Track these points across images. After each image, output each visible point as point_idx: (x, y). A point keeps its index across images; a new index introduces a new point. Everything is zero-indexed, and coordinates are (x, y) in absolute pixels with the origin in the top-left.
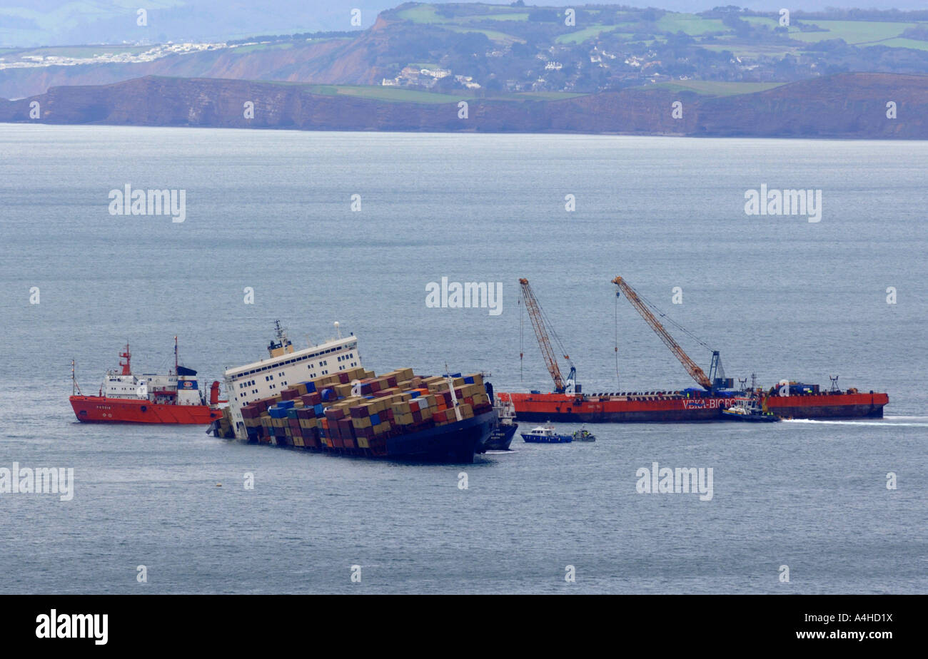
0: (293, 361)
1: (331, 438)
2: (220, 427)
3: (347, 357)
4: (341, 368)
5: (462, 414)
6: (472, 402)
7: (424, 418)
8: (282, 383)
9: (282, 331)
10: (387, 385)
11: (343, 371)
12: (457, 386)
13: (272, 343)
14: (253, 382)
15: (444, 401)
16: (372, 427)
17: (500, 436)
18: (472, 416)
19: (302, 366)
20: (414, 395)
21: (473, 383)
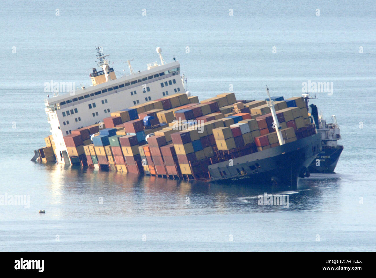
0: (116, 88)
1: (154, 166)
2: (43, 157)
3: (170, 82)
4: (164, 94)
5: (284, 138)
6: (294, 126)
7: (246, 143)
8: (105, 111)
9: (104, 58)
10: (209, 110)
11: (167, 97)
12: (279, 109)
13: (94, 70)
14: (76, 111)
15: (265, 125)
16: (194, 152)
17: (326, 159)
18: (295, 139)
19: (125, 93)
20: (236, 120)
21: (296, 106)
